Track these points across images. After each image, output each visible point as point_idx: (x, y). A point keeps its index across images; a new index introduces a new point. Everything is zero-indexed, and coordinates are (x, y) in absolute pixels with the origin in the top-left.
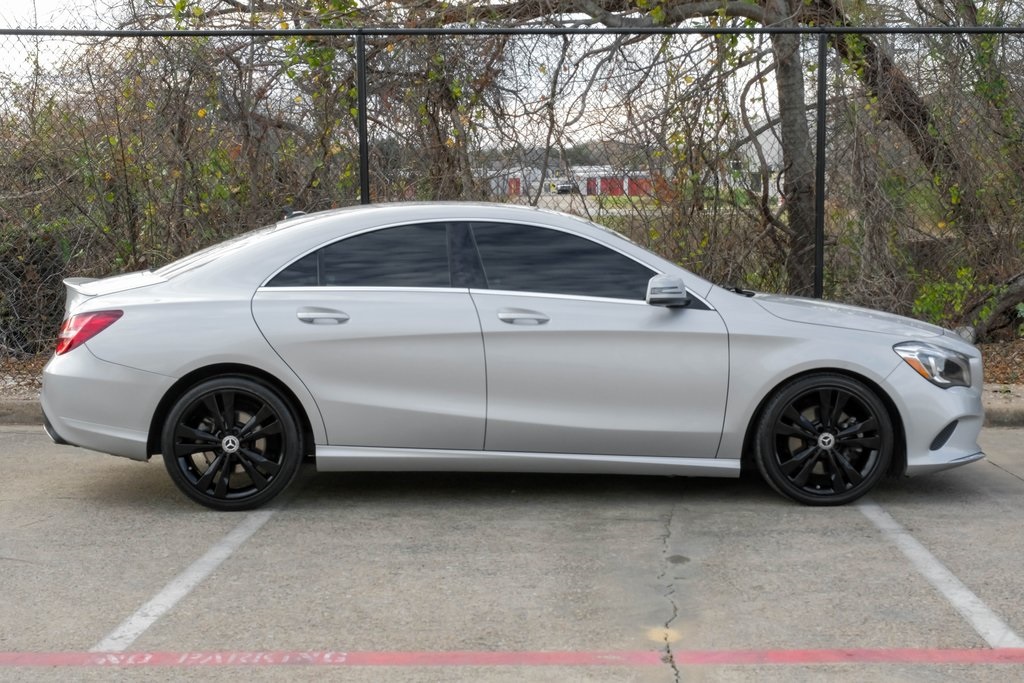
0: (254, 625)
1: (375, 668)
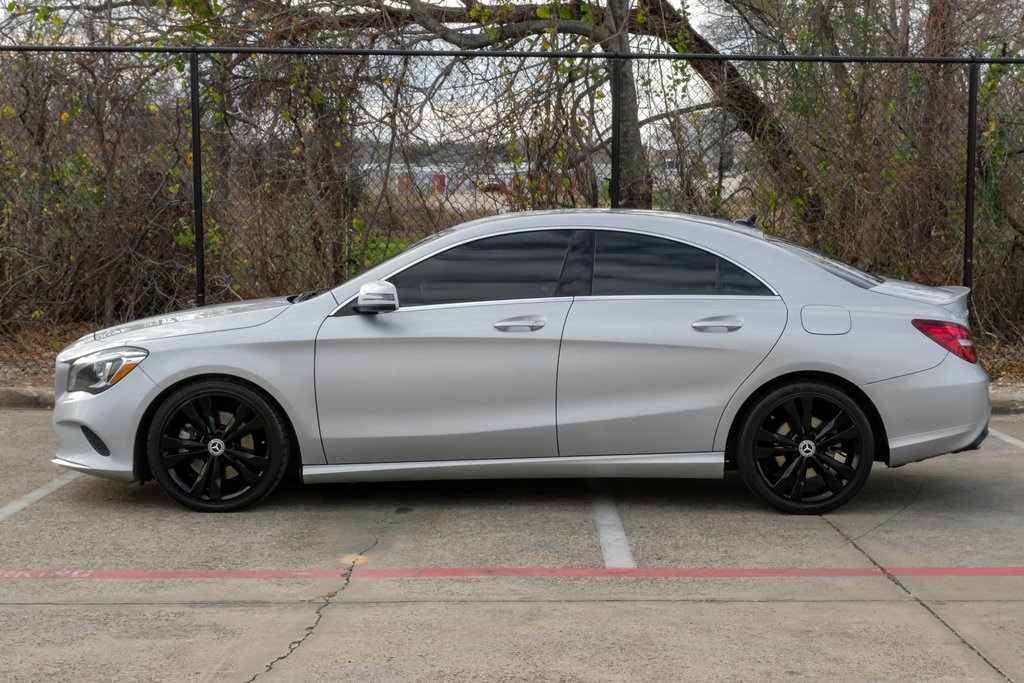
0: (26, 554)
1: (110, 580)
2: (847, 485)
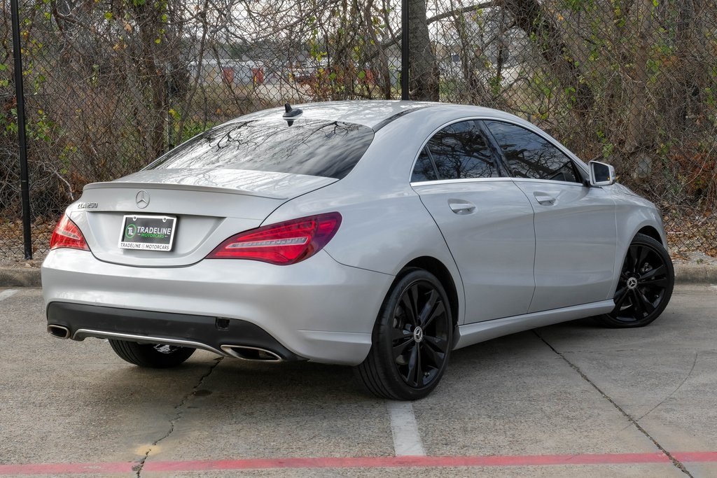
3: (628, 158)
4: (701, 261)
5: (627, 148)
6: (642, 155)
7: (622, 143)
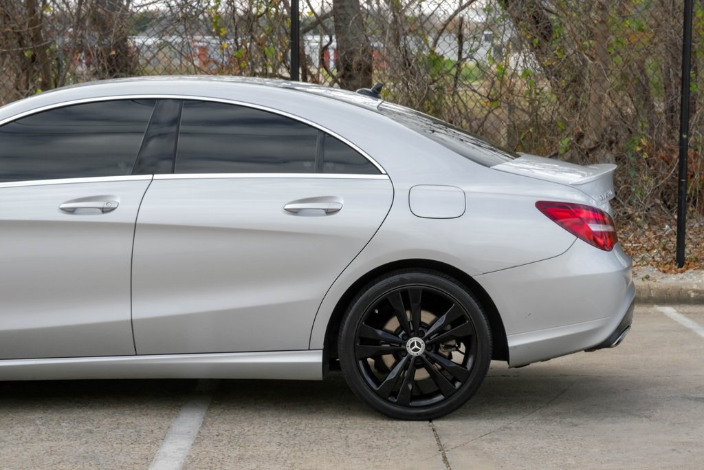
2: (460, 387)
3: (587, 154)
4: (647, 277)
5: (587, 143)
6: (603, 152)
7: (580, 137)
